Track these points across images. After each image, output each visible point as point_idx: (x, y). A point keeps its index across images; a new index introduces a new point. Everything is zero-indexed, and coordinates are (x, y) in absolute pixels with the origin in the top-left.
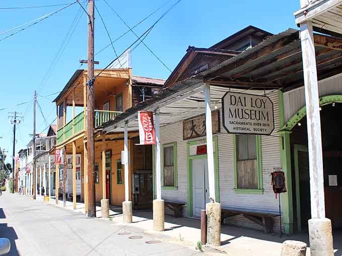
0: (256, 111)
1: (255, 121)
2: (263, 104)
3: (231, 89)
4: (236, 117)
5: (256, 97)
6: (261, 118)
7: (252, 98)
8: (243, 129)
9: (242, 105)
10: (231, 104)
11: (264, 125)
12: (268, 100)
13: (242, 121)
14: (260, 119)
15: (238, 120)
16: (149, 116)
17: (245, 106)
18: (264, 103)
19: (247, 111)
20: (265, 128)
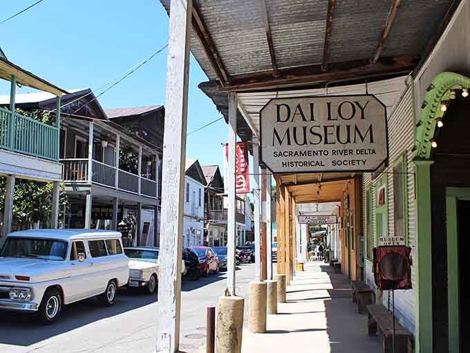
0: (338, 127)
1: (338, 147)
2: (358, 111)
3: (279, 93)
4: (289, 143)
5: (341, 100)
6: (352, 139)
7: (329, 104)
8: (305, 164)
9: (304, 119)
10: (279, 120)
11: (361, 152)
12: (373, 102)
13: (304, 148)
14: (349, 141)
15: (294, 147)
16: (242, 148)
17: (312, 119)
18: (362, 110)
19: (316, 130)
20: (362, 157)
